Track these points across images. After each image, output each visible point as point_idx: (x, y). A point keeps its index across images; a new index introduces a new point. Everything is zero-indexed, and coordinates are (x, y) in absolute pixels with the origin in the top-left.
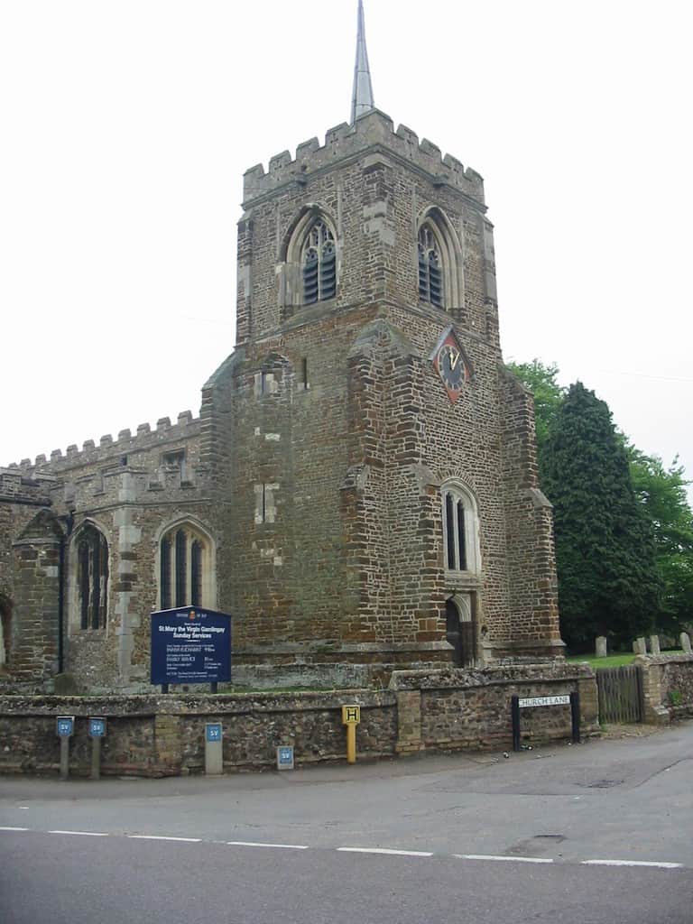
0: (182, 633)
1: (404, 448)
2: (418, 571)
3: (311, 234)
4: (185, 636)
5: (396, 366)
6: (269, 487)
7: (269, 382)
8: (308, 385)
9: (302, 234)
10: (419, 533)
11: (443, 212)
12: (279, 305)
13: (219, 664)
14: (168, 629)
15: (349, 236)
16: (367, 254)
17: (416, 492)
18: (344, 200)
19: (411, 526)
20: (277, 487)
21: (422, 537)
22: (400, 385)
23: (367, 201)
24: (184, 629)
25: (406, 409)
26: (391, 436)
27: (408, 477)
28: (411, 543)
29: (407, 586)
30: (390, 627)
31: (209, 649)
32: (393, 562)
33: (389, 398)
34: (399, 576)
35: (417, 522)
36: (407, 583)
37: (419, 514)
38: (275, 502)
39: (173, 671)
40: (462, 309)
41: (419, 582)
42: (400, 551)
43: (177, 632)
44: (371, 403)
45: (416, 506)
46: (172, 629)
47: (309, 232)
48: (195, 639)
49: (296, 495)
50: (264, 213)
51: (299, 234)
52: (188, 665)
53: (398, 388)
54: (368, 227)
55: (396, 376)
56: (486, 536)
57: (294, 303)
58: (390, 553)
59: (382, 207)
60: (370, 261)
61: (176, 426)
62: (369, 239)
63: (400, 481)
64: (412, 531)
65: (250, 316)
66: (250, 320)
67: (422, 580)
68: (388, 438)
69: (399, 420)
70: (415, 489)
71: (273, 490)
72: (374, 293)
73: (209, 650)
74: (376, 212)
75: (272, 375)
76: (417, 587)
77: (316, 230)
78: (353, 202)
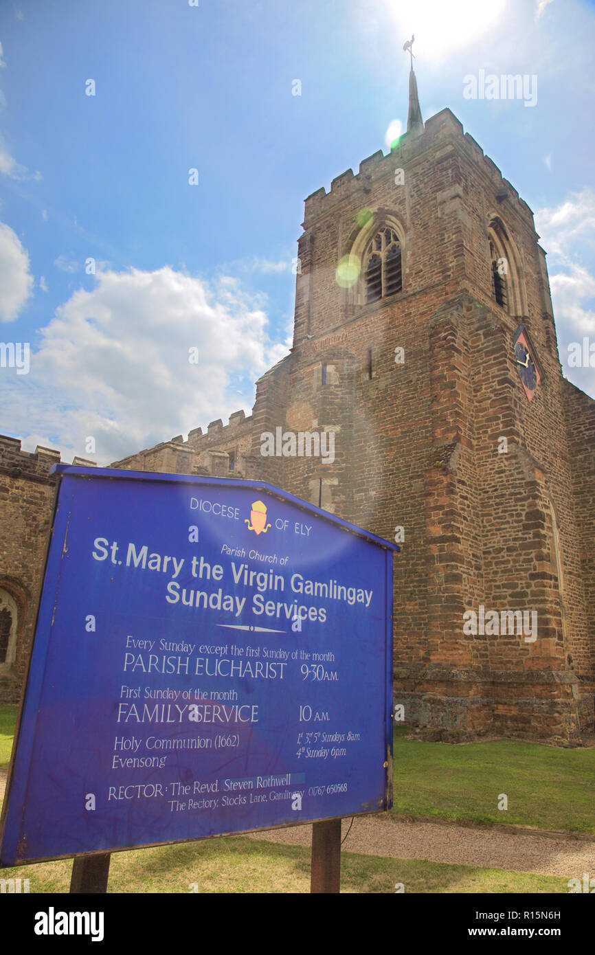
0: (208, 586)
1: (501, 426)
2: (528, 575)
3: (373, 241)
4: (220, 602)
5: (485, 338)
6: (326, 482)
7: (330, 373)
8: (374, 374)
9: (364, 241)
10: (526, 527)
11: (505, 225)
12: (340, 304)
13: (351, 737)
14: (138, 556)
15: (418, 227)
16: (443, 235)
17: (520, 476)
18: (412, 196)
19: (515, 518)
20: (336, 482)
21: (531, 532)
22: (492, 357)
23: (440, 187)
24: (217, 572)
25: (500, 383)
26: (481, 414)
27: (506, 459)
28: (515, 539)
29: (510, 596)
30: (486, 649)
31: (318, 668)
32: (488, 564)
33: (479, 373)
34: (498, 583)
35: (524, 513)
36: (510, 591)
37: (526, 503)
38: (333, 499)
39: (149, 775)
40: (527, 317)
41: (528, 591)
42: (500, 550)
43: (187, 581)
44: (459, 374)
45: (520, 493)
46: (160, 563)
47: (371, 238)
48: (263, 620)
49: (358, 492)
50: (325, 227)
51: (361, 241)
52: (223, 741)
53: (490, 360)
54: (443, 209)
55: (485, 348)
56: (565, 551)
57: (355, 303)
58: (484, 553)
59: (459, 189)
60: (446, 241)
61: (227, 427)
62: (445, 220)
63: (497, 466)
64: (515, 524)
65: (309, 319)
66: (309, 323)
67: (533, 588)
68: (477, 417)
69: (492, 395)
70: (519, 473)
71: (331, 486)
72: (452, 271)
73: (319, 674)
74: (453, 194)
75: (333, 366)
76: (527, 596)
77: (379, 237)
78: (423, 196)
